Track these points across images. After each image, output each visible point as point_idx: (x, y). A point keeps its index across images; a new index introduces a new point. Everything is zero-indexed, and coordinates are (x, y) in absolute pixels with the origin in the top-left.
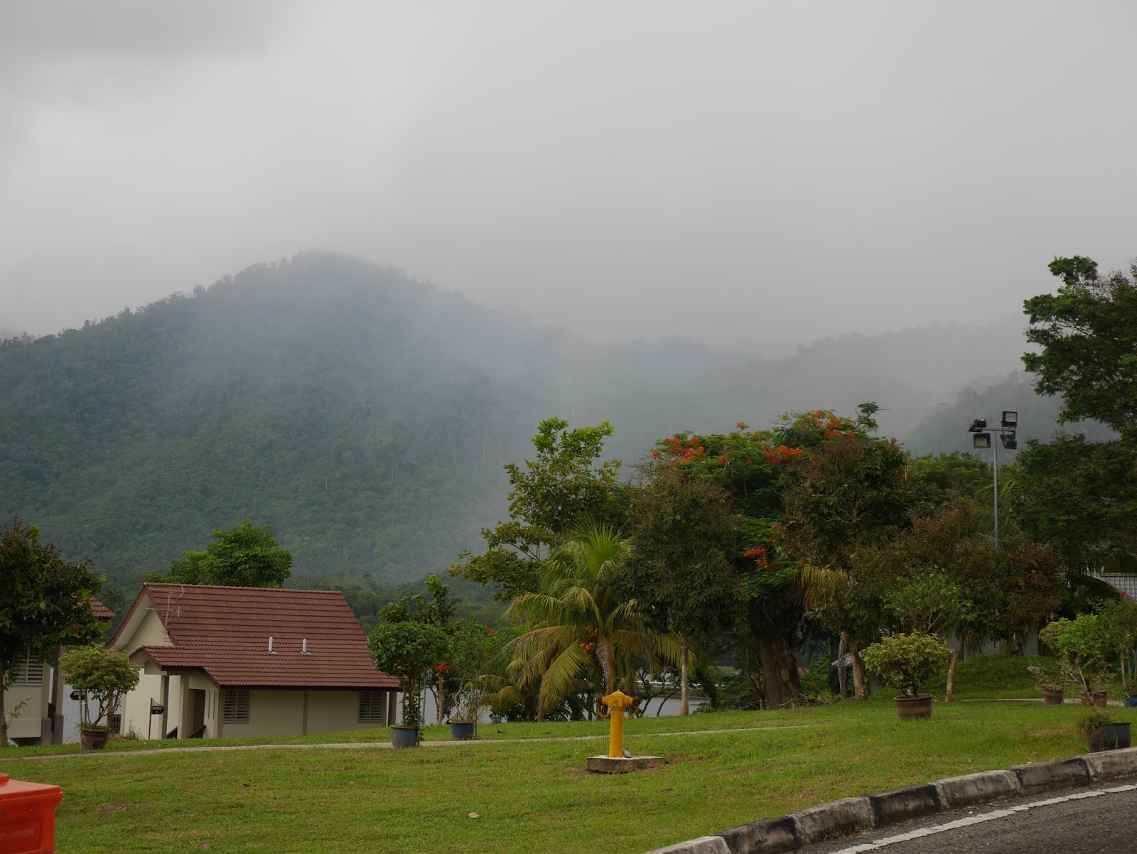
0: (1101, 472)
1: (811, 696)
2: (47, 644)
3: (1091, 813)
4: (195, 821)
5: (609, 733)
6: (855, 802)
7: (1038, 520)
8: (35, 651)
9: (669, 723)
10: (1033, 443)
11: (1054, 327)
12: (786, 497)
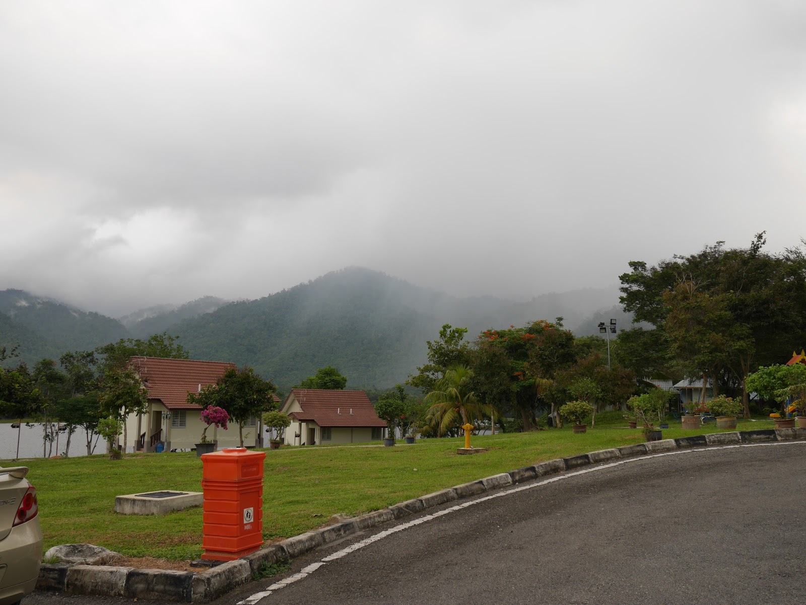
0: (649, 341)
1: (541, 428)
2: (257, 411)
3: (647, 464)
4: (313, 473)
5: (465, 441)
6: (558, 460)
7: (624, 360)
8: (253, 414)
9: (488, 437)
10: (622, 331)
11: (630, 287)
12: (529, 352)
